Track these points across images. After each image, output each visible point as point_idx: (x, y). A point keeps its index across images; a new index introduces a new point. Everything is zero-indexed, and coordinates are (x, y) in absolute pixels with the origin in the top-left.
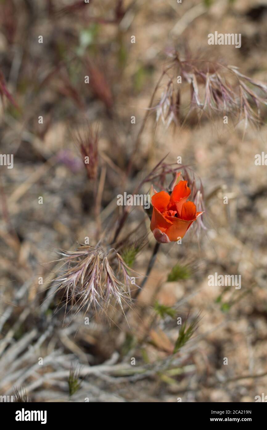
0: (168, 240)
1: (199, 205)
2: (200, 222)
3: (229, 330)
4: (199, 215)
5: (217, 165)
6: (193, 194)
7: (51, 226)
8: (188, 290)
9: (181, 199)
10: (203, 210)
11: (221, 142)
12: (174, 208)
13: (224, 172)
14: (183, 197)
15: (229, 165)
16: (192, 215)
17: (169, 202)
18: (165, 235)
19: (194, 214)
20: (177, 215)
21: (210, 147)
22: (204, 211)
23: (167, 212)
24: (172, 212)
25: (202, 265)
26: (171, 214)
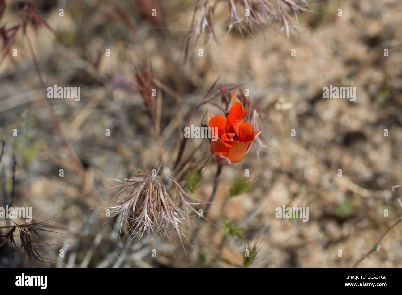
0: (229, 162)
1: (256, 124)
2: (259, 141)
3: (301, 236)
4: (258, 134)
5: (273, 72)
6: (250, 114)
7: (114, 150)
8: (256, 201)
9: (237, 121)
10: (260, 129)
11: (275, 49)
12: (232, 130)
13: (281, 79)
14: (239, 119)
15: (286, 71)
16: (250, 135)
17: (226, 125)
18: (225, 158)
19: (252, 135)
20: (235, 138)
21: (265, 55)
22: (262, 130)
23: (226, 134)
24: (230, 134)
25: (268, 174)
26: (230, 136)
